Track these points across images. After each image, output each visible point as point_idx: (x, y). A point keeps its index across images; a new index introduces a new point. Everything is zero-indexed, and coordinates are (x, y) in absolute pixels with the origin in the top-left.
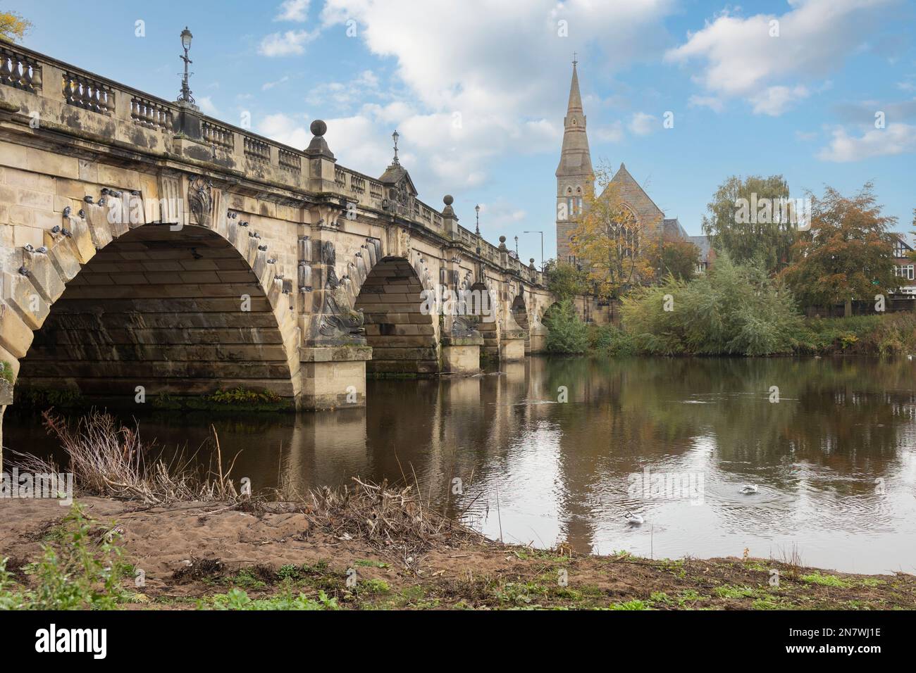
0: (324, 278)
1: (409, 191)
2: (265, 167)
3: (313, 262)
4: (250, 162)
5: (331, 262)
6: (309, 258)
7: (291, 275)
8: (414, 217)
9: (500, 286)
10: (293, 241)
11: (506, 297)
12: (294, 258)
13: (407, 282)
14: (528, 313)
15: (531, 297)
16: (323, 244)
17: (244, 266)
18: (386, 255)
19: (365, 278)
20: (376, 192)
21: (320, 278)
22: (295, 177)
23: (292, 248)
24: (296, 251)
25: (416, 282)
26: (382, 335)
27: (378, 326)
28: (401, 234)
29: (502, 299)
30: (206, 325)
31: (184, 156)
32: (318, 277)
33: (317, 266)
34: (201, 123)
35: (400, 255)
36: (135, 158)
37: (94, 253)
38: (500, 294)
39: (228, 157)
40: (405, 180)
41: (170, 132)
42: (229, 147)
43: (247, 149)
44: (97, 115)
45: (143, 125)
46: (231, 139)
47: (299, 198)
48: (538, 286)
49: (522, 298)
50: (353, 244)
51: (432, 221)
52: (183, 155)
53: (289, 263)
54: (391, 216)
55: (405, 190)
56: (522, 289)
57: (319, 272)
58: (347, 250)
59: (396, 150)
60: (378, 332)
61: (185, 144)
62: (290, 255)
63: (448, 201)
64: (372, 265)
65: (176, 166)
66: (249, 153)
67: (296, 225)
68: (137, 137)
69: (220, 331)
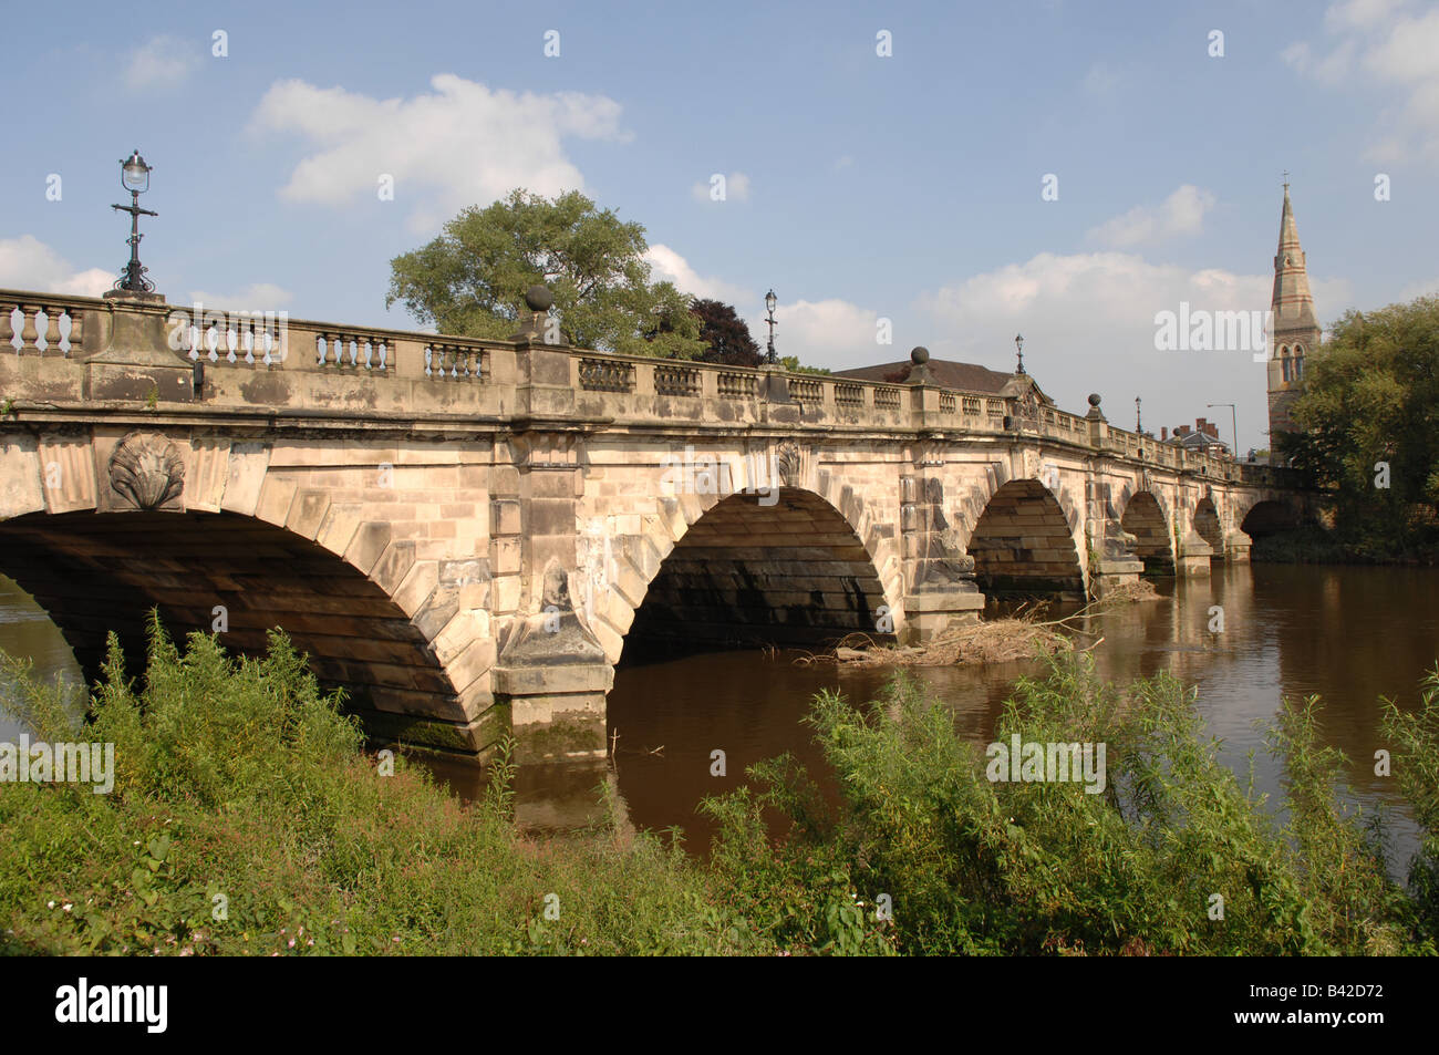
0: (930, 518)
1: (1037, 402)
2: (859, 410)
3: (918, 503)
4: (841, 408)
5: (937, 500)
6: (912, 498)
7: (892, 518)
8: (1046, 430)
9: (1175, 490)
10: (895, 481)
11: (1184, 503)
12: (897, 499)
13: (1041, 502)
14: (1221, 518)
15: (1224, 497)
16: (928, 483)
17: (838, 517)
18: (1010, 478)
19: (983, 508)
20: (995, 409)
21: (925, 519)
22: (893, 413)
23: (893, 490)
24: (897, 492)
25: (1053, 503)
26: (1016, 561)
27: (1012, 552)
28: (1028, 454)
29: (1179, 505)
30: (807, 573)
31: (772, 422)
32: (922, 518)
33: (921, 507)
34: (788, 381)
35: (1028, 477)
36: (721, 434)
37: (685, 529)
38: (1176, 499)
39: (817, 409)
40: (1031, 390)
41: (756, 397)
42: (818, 398)
43: (838, 396)
44: (686, 399)
45: (729, 398)
46: (820, 389)
47: (897, 438)
48: (1233, 484)
49: (1211, 501)
50: (968, 474)
51: (1072, 429)
52: (770, 421)
53: (889, 506)
54: (1013, 437)
55: (1033, 401)
56: (1209, 490)
57: (924, 513)
58: (960, 481)
59: (1020, 356)
60: (1012, 559)
61: (771, 408)
62: (891, 497)
63: (1094, 400)
64: (991, 492)
65: (761, 434)
66: (841, 400)
67: (897, 465)
68: (724, 411)
69: (821, 579)
